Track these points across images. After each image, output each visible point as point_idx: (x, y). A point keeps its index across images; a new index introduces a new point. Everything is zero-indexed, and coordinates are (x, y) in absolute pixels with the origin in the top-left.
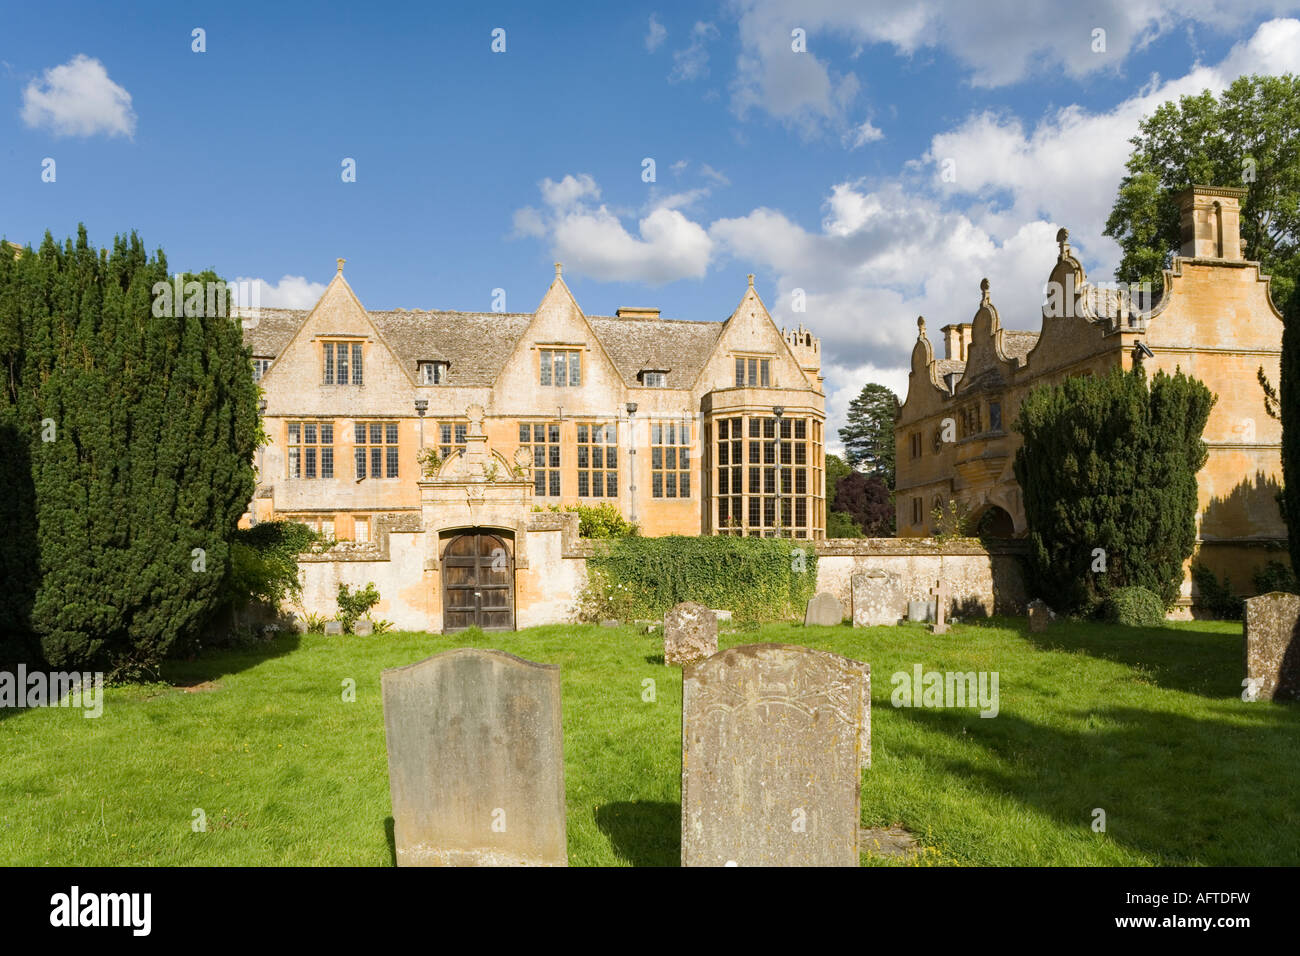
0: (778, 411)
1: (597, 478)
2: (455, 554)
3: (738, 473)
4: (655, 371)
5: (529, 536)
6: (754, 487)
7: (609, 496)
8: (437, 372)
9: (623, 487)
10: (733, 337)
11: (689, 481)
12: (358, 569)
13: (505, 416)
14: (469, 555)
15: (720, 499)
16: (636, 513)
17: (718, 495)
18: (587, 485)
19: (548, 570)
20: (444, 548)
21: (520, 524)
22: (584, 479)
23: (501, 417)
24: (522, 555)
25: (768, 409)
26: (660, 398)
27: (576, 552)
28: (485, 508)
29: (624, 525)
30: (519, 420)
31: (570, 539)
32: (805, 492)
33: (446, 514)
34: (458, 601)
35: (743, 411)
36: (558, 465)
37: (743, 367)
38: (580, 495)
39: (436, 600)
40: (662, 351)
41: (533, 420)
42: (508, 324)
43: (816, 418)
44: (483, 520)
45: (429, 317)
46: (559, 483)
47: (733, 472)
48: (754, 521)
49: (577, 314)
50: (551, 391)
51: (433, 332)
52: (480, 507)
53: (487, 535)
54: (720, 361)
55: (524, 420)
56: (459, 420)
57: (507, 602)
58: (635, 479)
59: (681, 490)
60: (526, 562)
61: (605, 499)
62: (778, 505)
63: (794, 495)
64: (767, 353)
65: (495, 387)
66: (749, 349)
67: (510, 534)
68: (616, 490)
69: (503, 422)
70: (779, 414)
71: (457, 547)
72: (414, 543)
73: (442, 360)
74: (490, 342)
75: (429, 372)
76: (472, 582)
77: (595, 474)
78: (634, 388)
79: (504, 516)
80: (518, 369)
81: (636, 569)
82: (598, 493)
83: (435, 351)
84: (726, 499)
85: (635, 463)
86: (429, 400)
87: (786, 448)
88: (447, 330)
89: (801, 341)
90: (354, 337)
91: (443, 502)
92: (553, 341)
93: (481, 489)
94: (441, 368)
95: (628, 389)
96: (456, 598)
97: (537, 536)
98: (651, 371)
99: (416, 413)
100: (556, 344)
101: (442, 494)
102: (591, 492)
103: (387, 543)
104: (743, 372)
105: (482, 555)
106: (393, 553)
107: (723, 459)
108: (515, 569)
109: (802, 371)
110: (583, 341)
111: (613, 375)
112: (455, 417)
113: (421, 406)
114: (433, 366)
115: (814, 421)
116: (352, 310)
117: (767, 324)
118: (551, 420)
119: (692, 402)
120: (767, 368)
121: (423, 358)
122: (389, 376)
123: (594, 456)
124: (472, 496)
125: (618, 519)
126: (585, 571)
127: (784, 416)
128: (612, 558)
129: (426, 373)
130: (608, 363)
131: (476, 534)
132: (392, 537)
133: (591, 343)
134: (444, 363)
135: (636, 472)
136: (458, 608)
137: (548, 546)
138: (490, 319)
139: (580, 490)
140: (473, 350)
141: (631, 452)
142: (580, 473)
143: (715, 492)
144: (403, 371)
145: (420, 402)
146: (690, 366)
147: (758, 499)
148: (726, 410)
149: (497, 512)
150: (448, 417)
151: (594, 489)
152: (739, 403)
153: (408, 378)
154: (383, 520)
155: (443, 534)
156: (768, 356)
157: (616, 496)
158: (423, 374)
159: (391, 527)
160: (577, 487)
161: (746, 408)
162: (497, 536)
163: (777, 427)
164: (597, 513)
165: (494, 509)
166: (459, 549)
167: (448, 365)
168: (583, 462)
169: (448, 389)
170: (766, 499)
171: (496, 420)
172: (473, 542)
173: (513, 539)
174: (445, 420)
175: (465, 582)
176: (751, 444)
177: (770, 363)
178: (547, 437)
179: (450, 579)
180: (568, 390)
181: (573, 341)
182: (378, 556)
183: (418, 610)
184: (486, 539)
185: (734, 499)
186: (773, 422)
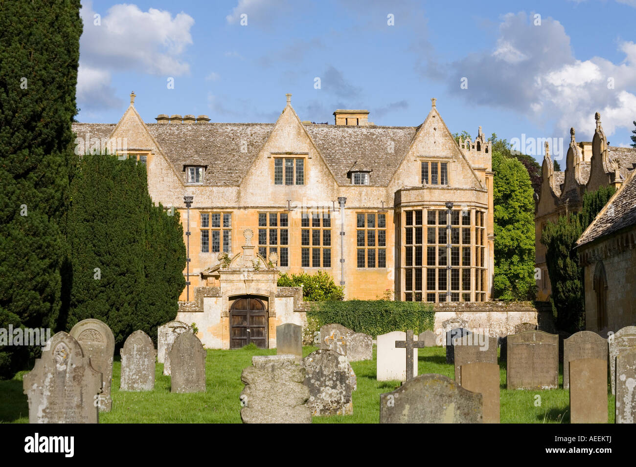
0: (449, 205)
1: (316, 252)
2: (236, 309)
3: (419, 250)
4: (360, 172)
5: (276, 299)
6: (431, 261)
7: (324, 266)
8: (198, 173)
9: (335, 259)
10: (420, 146)
11: (385, 255)
12: (187, 315)
13: (248, 207)
14: (244, 309)
15: (407, 269)
16: (345, 279)
17: (405, 266)
18: (308, 258)
19: (286, 318)
20: (231, 305)
21: (271, 293)
22: (306, 254)
23: (245, 208)
24: (273, 310)
25: (442, 203)
26: (364, 193)
27: (301, 308)
28: (253, 285)
29: (335, 288)
30: (258, 210)
31: (298, 301)
32: (469, 265)
33: (233, 287)
34: (238, 334)
35: (423, 205)
36: (287, 244)
37: (427, 168)
38: (303, 266)
39: (227, 333)
40: (367, 153)
41: (269, 210)
42: (249, 133)
43: (478, 209)
44: (252, 291)
45: (189, 128)
46: (287, 257)
47: (416, 250)
48: (431, 286)
49: (302, 131)
50: (283, 188)
51: (194, 140)
52: (251, 284)
53: (253, 298)
54: (409, 165)
55: (262, 210)
56: (215, 210)
57: (264, 334)
58: (344, 254)
59: (379, 262)
60: (274, 314)
61: (322, 268)
62: (449, 274)
63: (461, 267)
64: (446, 158)
65: (242, 186)
66: (432, 154)
67: (266, 299)
68: (330, 262)
69: (247, 211)
70: (450, 207)
71: (237, 305)
72: (216, 303)
73: (202, 164)
74: (236, 147)
75: (192, 173)
76: (245, 324)
77: (314, 250)
78: (344, 186)
79: (263, 289)
80: (258, 172)
81: (333, 318)
82: (316, 264)
83: (196, 157)
84: (411, 269)
85: (344, 241)
86: (194, 196)
87: (455, 232)
88: (203, 138)
89: (473, 147)
90: (142, 150)
91: (231, 281)
92: (284, 151)
93: (251, 274)
94: (201, 170)
95: (339, 186)
96: (237, 332)
97: (280, 299)
98: (357, 172)
99: (184, 206)
100: (286, 153)
101: (231, 277)
102: (311, 263)
103: (202, 302)
104: (427, 172)
105: (251, 310)
106: (205, 307)
107: (409, 240)
108: (268, 317)
109: (473, 170)
110: (306, 151)
111: (328, 176)
112: (212, 208)
113: (188, 200)
114: (195, 168)
115: (477, 212)
116: (140, 131)
117: (446, 136)
118: (282, 210)
119: (388, 196)
120: (446, 169)
121: (188, 162)
122: (165, 178)
123: (313, 236)
124: (246, 279)
125: (331, 284)
126: (306, 318)
127: (453, 208)
128: (320, 312)
129: (190, 173)
130: (325, 167)
131: (248, 298)
132: (205, 299)
133: (313, 153)
134: (203, 166)
135: (345, 249)
136: (238, 338)
137: (286, 305)
138: (235, 128)
139: (303, 261)
140: (223, 154)
141: (341, 234)
142: (303, 249)
143: (403, 265)
144: (175, 174)
145: (188, 197)
146: (389, 165)
147: (434, 270)
148: (411, 204)
149: (260, 287)
150: (207, 208)
151: (313, 261)
152: (420, 199)
153: (179, 180)
154: (200, 290)
155: (231, 298)
156: (447, 160)
157: (330, 266)
158: (188, 175)
159: (204, 294)
160: (301, 260)
161: (425, 203)
162: (259, 299)
163: (449, 217)
164: (315, 280)
165: (258, 285)
166: (239, 306)
167: (206, 167)
168: (305, 241)
169: (207, 188)
170: (440, 270)
171: (242, 210)
172: (246, 302)
173: (268, 301)
174: (205, 210)
175: (242, 324)
176: (429, 229)
177: (448, 165)
178: (279, 222)
179: (234, 322)
180: (295, 187)
181: (299, 151)
182: (198, 309)
183: (218, 338)
184: (253, 301)
185: (417, 270)
186: (446, 213)
